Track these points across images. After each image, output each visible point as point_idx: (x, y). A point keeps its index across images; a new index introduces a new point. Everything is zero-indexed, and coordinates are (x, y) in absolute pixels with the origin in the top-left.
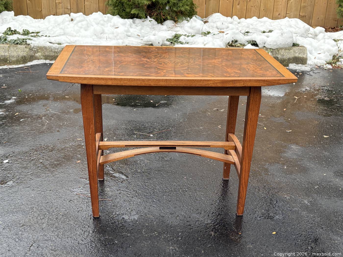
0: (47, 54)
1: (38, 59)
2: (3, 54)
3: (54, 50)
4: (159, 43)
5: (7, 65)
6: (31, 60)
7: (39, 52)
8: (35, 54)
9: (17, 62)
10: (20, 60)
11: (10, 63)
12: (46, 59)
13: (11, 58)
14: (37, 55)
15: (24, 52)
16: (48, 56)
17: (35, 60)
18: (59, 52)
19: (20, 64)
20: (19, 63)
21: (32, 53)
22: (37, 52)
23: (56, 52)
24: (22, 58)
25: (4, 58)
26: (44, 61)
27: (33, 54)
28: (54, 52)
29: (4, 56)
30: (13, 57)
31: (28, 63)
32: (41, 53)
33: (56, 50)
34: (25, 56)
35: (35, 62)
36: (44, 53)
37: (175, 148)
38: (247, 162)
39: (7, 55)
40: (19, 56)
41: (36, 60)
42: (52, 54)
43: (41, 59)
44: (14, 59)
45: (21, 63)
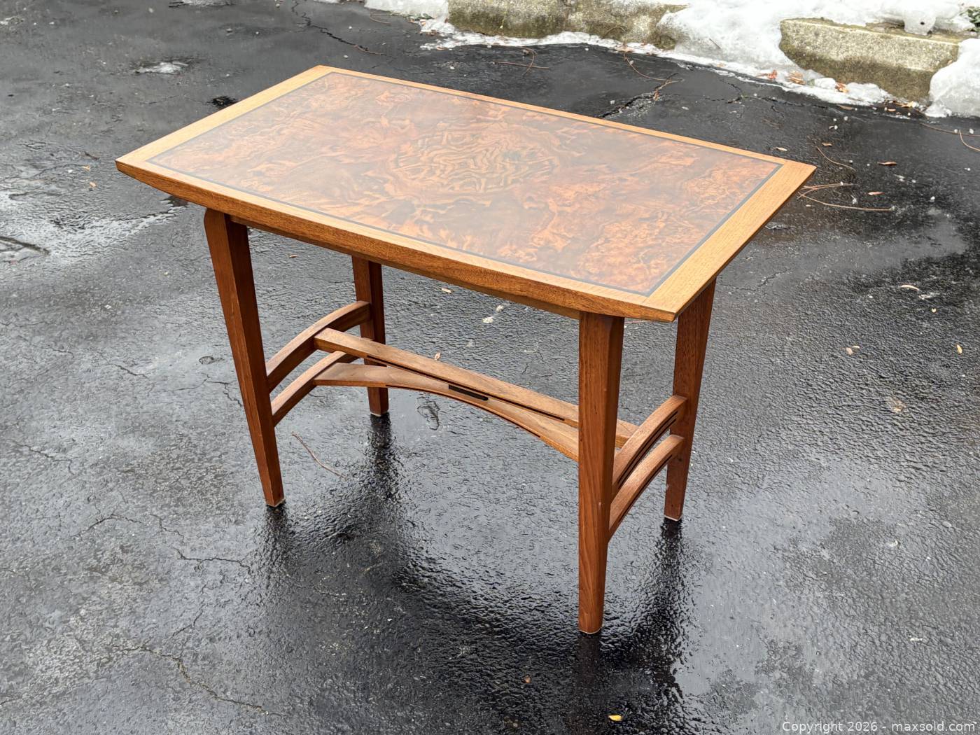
0: (597, 18)
1: (574, 31)
2: (496, 5)
3: (617, 10)
4: (922, 23)
5: (500, 35)
6: (555, 31)
7: (580, 10)
8: (568, 15)
9: (523, 31)
10: (530, 25)
11: (509, 31)
12: (591, 32)
13: (512, 18)
14: (572, 17)
15: (544, 5)
16: (599, 25)
17: (565, 30)
18: (627, 17)
19: (530, 37)
20: (527, 34)
21: (561, 12)
22: (574, 10)
23: (621, 16)
24: (537, 20)
25: (497, 16)
26: (587, 36)
27: (564, 15)
28: (615, 16)
29: (498, 9)
30: (517, 15)
31: (549, 37)
32: (584, 12)
33: (622, 12)
34: (544, 18)
35: (565, 38)
36: (591, 14)
37: (486, 399)
38: (589, 499)
39: (504, 9)
40: (529, 16)
41: (568, 30)
42: (610, 20)
43: (581, 30)
44: (518, 22)
45: (533, 34)
